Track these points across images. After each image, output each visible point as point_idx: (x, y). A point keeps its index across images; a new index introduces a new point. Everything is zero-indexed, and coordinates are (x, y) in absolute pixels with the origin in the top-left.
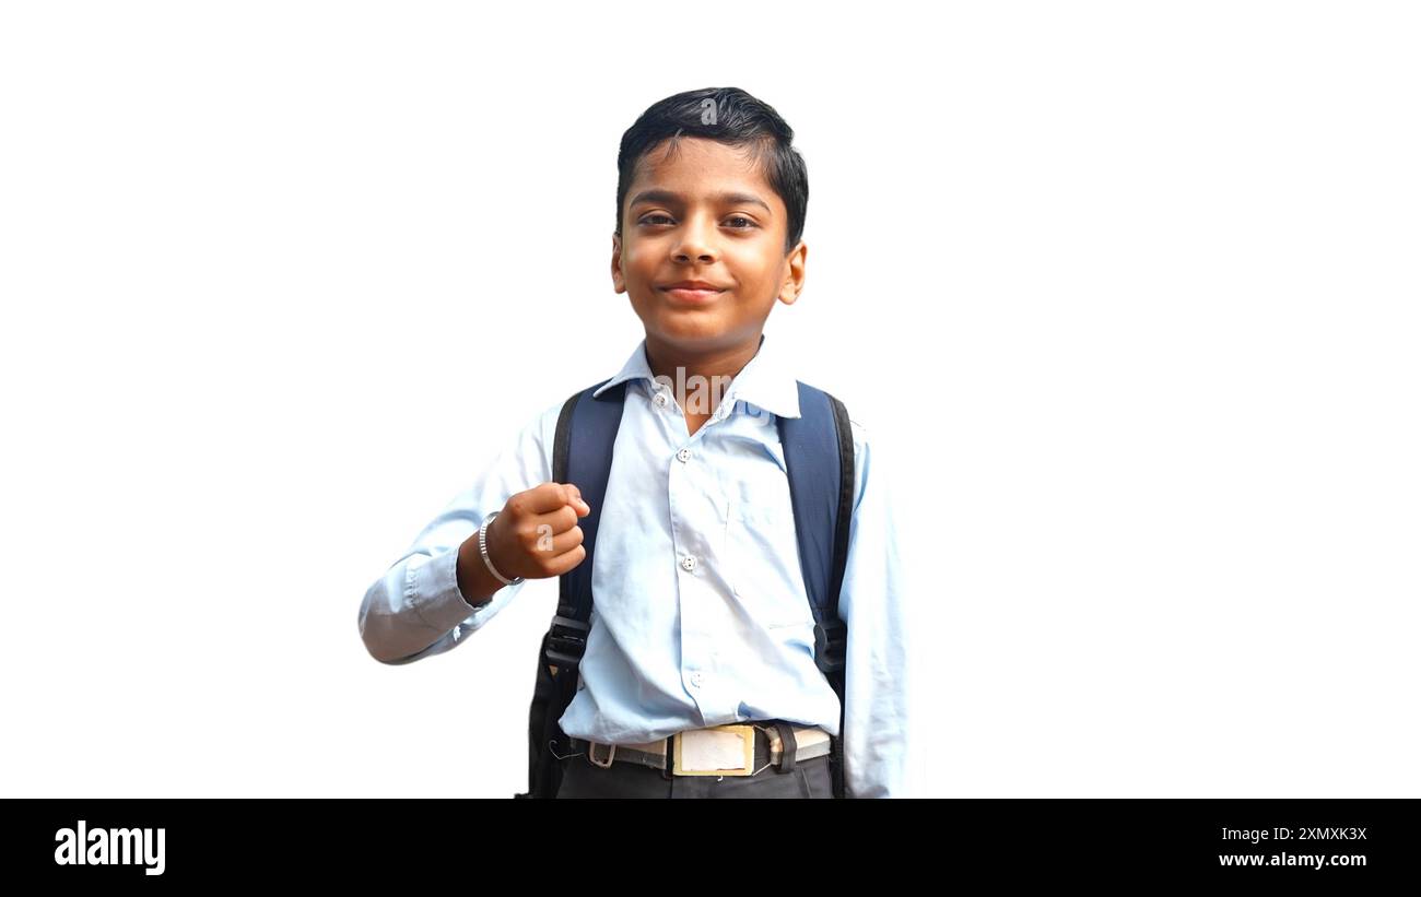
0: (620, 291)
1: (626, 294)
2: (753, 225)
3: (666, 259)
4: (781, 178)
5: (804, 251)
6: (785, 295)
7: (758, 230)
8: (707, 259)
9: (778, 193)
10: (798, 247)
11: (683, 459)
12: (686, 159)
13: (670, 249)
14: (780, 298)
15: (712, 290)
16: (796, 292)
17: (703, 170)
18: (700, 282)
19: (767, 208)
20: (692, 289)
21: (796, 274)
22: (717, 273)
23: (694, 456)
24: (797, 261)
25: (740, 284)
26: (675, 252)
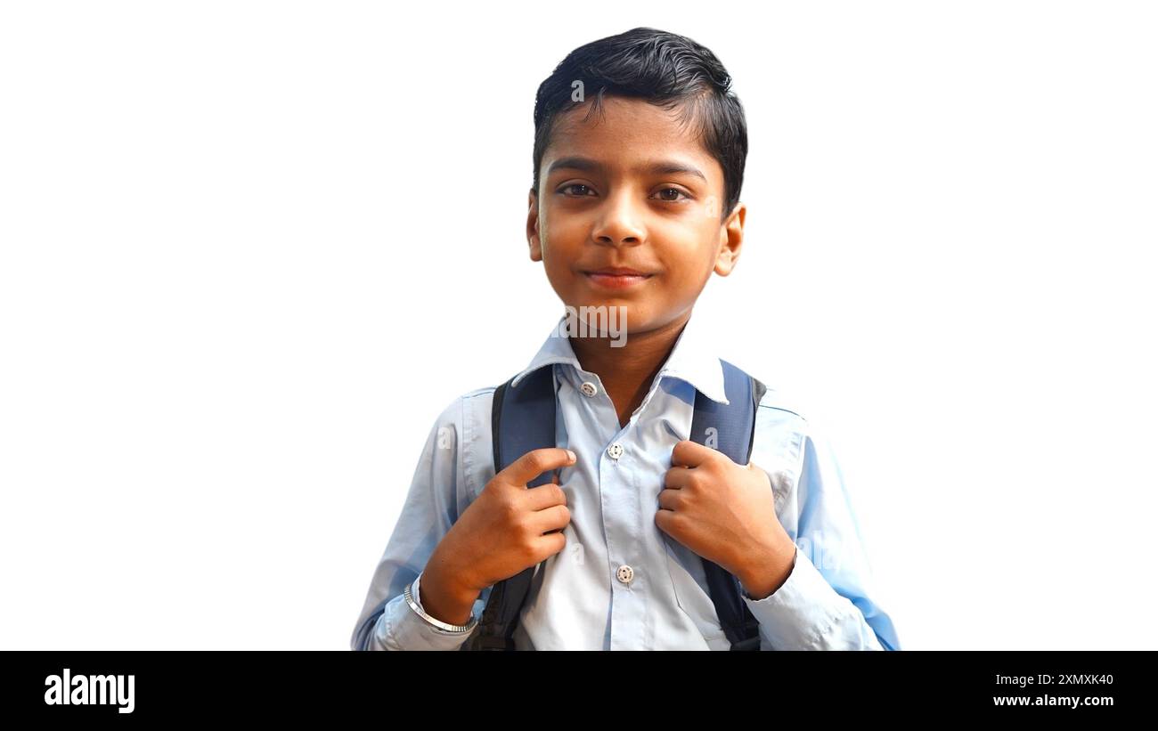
0: (536, 258)
1: (541, 264)
2: (687, 196)
3: (588, 239)
4: (718, 139)
5: (742, 213)
6: (723, 265)
7: (692, 201)
8: (633, 241)
9: (714, 157)
10: (736, 209)
11: (615, 456)
12: (611, 123)
13: (592, 227)
14: (717, 270)
15: (636, 275)
16: (733, 259)
17: (630, 135)
18: (624, 269)
19: (703, 177)
20: (616, 276)
21: (734, 241)
22: (643, 256)
23: (627, 452)
24: (735, 225)
25: (668, 268)
26: (597, 232)
